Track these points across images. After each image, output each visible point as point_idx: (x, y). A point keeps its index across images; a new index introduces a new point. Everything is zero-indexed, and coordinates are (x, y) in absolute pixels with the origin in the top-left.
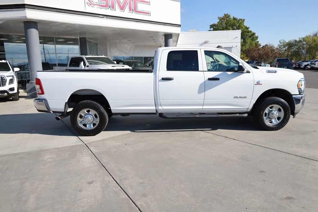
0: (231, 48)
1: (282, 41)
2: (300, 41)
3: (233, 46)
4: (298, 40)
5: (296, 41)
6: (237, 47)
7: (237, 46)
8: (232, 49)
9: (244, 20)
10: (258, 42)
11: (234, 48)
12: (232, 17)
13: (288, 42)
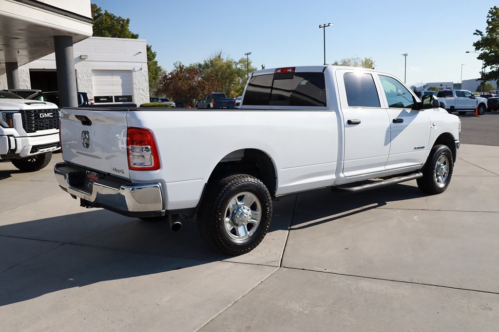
0: (130, 71)
1: (179, 63)
2: (206, 66)
3: (134, 69)
4: (202, 63)
5: (200, 65)
6: (142, 71)
7: (141, 69)
8: (134, 73)
9: (128, 21)
10: (156, 63)
11: (137, 73)
12: (103, 12)
13: (188, 66)
